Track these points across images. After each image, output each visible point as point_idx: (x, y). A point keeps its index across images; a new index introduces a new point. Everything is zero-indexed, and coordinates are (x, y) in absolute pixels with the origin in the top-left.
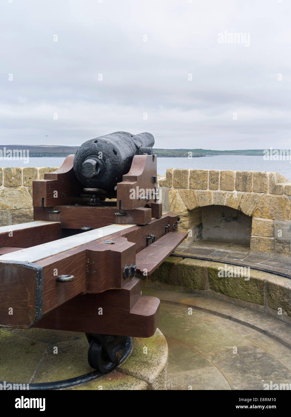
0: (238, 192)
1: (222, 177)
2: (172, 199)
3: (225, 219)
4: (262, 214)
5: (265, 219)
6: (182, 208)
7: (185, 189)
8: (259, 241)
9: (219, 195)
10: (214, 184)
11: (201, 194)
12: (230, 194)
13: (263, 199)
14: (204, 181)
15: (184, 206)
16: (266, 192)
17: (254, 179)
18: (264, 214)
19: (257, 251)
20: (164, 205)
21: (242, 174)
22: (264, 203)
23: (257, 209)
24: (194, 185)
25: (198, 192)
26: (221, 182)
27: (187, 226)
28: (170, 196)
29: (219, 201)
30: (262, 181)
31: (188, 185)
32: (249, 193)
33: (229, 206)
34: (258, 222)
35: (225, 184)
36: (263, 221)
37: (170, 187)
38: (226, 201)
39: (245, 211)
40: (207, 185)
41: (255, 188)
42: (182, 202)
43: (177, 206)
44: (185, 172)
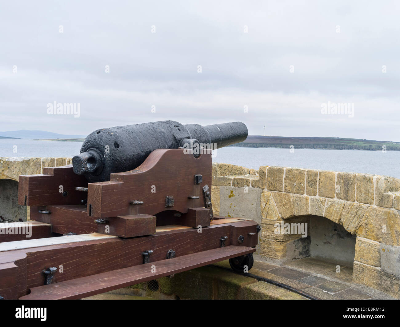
0: (339, 200)
1: (321, 179)
2: (265, 203)
3: (338, 233)
4: (367, 232)
5: (370, 240)
6: (275, 215)
7: (280, 192)
8: (363, 269)
9: (317, 202)
10: (311, 187)
11: (296, 199)
12: (330, 202)
13: (368, 212)
14: (301, 183)
15: (278, 213)
16: (371, 203)
17: (357, 184)
18: (369, 233)
19: (361, 284)
20: (256, 210)
21: (343, 177)
22: (369, 217)
23: (361, 225)
24: (290, 188)
25: (293, 197)
26: (319, 186)
27: (282, 238)
28: (263, 199)
29: (317, 210)
30: (367, 187)
31: (283, 187)
32: (352, 203)
33: (328, 218)
34: (361, 243)
35: (324, 188)
36: (368, 243)
37: (263, 189)
38: (325, 211)
39: (347, 227)
40: (304, 188)
41: (359, 197)
42: (276, 208)
43: (270, 212)
44: (280, 171)
